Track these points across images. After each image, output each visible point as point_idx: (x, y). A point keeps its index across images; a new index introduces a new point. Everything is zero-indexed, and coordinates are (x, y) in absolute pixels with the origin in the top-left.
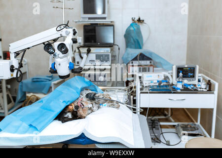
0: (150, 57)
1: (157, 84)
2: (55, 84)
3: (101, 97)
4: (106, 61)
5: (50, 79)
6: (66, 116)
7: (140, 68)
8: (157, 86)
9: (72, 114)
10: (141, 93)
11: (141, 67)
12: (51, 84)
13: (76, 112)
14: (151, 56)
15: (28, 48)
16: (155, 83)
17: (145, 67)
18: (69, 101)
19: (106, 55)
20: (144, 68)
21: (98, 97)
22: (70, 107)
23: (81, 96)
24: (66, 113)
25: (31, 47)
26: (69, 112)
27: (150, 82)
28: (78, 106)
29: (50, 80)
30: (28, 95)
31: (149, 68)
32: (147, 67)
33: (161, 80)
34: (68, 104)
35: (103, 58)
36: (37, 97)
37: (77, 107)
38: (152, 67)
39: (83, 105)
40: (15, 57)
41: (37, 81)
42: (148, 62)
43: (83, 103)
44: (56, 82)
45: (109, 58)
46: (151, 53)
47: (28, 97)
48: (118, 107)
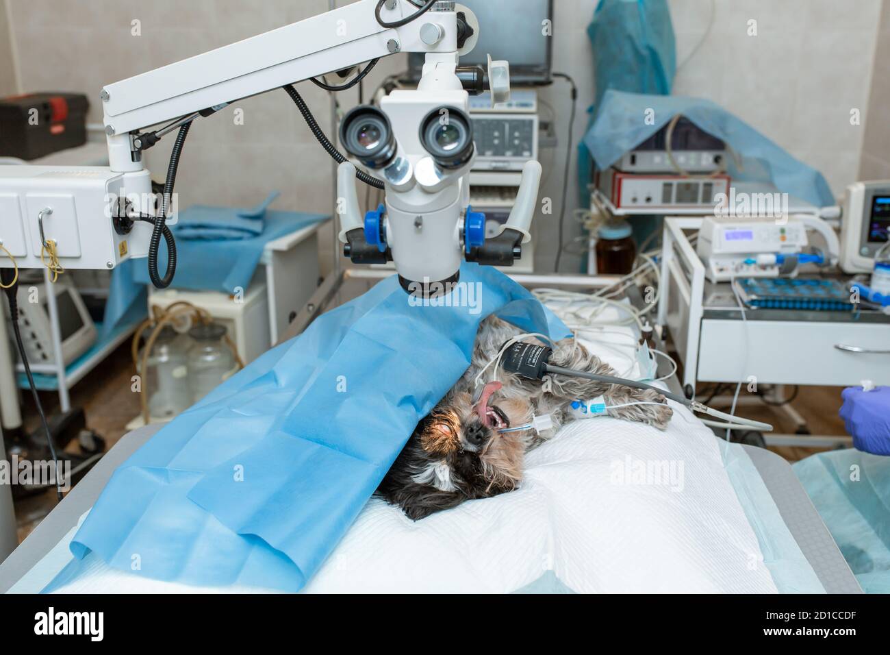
0: (718, 134)
1: (775, 273)
2: (277, 253)
3: (579, 365)
4: (518, 152)
5: (256, 226)
6: (420, 479)
7: (668, 186)
8: (773, 280)
9: (457, 470)
10: (708, 315)
11: (675, 182)
12: (260, 253)
13: (475, 458)
14: (722, 129)
15: (206, 112)
16: (765, 265)
17: (692, 180)
18: (427, 397)
19: (516, 125)
20: (688, 186)
21: (568, 363)
22: (441, 429)
23: (481, 362)
24: (423, 463)
25: (220, 107)
26: (437, 456)
27: (739, 261)
28: (482, 428)
29: (256, 235)
30: (160, 299)
31: (708, 186)
32: (701, 181)
33: (791, 251)
34: (427, 409)
35: (502, 137)
36: (198, 311)
37: (478, 434)
38: (724, 182)
39: (504, 419)
40: (136, 155)
41: (200, 238)
42: (705, 159)
43: (503, 406)
44: (283, 243)
45: (529, 139)
46: (723, 118)
47: (155, 308)
48: (663, 420)
